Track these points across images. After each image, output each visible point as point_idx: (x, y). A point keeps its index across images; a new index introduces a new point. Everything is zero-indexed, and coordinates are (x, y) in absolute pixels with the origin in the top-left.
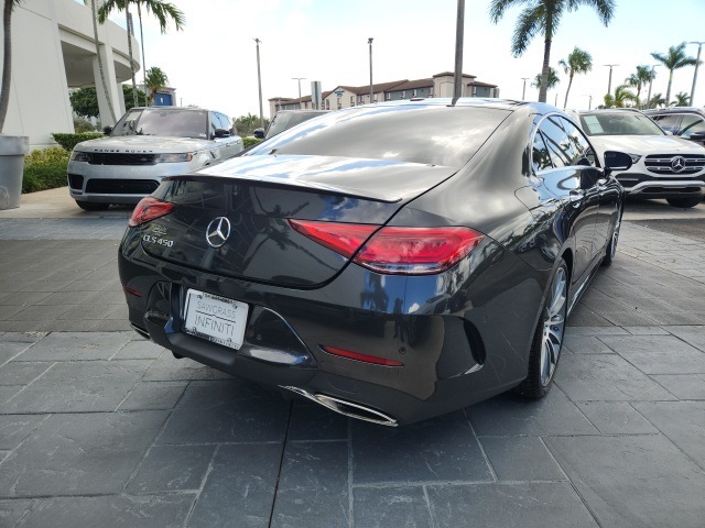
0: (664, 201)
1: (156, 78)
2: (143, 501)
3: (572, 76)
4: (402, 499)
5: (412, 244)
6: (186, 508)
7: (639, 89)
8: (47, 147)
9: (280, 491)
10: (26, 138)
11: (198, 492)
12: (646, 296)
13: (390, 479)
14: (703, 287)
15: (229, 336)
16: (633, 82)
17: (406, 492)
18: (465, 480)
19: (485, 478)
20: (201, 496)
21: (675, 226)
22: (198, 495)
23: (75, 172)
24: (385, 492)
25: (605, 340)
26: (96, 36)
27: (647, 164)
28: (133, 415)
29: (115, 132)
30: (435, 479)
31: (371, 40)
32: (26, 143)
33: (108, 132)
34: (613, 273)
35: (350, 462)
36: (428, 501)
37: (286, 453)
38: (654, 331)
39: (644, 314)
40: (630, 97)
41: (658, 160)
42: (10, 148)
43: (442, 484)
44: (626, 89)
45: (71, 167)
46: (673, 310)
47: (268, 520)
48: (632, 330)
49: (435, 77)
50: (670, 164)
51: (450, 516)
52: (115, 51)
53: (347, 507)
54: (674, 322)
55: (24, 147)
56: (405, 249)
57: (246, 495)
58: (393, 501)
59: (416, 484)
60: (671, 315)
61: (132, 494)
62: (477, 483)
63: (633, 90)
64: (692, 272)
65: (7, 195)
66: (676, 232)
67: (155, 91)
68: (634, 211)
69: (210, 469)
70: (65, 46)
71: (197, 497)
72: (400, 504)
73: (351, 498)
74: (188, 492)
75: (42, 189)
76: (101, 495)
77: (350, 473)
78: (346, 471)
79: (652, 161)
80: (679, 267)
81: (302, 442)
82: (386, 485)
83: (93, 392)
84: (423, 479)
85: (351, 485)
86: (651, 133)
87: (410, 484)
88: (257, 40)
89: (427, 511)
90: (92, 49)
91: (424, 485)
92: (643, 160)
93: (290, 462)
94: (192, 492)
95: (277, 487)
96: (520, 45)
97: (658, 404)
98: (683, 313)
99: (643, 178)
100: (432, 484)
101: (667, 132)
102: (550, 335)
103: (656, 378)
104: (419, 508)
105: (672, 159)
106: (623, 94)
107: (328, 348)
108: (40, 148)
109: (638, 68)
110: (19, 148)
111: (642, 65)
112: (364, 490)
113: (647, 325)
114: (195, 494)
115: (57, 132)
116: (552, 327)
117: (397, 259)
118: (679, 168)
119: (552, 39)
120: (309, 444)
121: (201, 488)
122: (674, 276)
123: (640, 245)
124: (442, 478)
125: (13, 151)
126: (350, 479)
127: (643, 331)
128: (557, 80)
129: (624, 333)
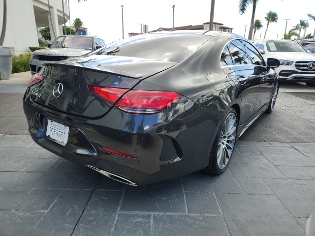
0: (304, 84)
1: (78, 23)
2: (21, 214)
3: (268, 24)
4: (140, 220)
5: (149, 99)
6: (39, 218)
7: (300, 31)
8: (26, 53)
9: (84, 213)
10: (13, 48)
11: (46, 211)
12: (285, 128)
13: (137, 210)
14: (313, 125)
15: (62, 140)
16: (297, 28)
17: (143, 217)
18: (172, 212)
19: (182, 212)
20: (48, 213)
21: (307, 95)
22: (46, 213)
23: (33, 64)
24: (133, 216)
25: (259, 148)
26: (49, 3)
27: (296, 66)
28: (29, 174)
29: (52, 46)
30: (158, 211)
31: (174, 6)
32: (13, 50)
33: (49, 46)
34: (271, 116)
35: (121, 201)
36: (152, 221)
37: (93, 195)
38: (284, 145)
39: (281, 137)
40: (296, 34)
41: (301, 64)
42: (6, 53)
43: (161, 214)
44: (294, 31)
45: (31, 61)
46: (296, 135)
47: (74, 227)
48: (273, 144)
49: (204, 24)
50: (307, 66)
51: (160, 230)
52: (58, 10)
53: (113, 223)
54: (294, 141)
55: (12, 52)
56: (145, 102)
57: (68, 214)
58: (136, 220)
59: (149, 213)
60: (294, 138)
61: (17, 210)
62: (178, 214)
63: (298, 32)
64: (310, 117)
65: (5, 73)
66: (307, 98)
67: (77, 29)
68: (289, 88)
69: (56, 201)
70: (35, 7)
71: (45, 214)
72: (139, 222)
73: (116, 218)
74: (42, 211)
75: (23, 72)
76: (3, 210)
77: (120, 206)
78: (117, 205)
79: (299, 64)
80: (304, 115)
81: (102, 190)
82: (135, 213)
83: (15, 162)
84: (153, 211)
85: (118, 212)
86: (300, 51)
87: (146, 213)
88: (122, 6)
89: (150, 227)
90: (47, 9)
91: (152, 214)
92: (294, 63)
93: (94, 199)
94: (44, 211)
95: (83, 211)
96: (243, 9)
97: (277, 180)
98: (301, 137)
99: (294, 72)
100: (156, 213)
101: (307, 51)
102: (226, 145)
103: (279, 167)
104: (146, 225)
105: (308, 64)
106: (292, 33)
107: (103, 148)
108: (23, 53)
109: (301, 21)
110: (10, 52)
111: (303, 20)
112: (124, 215)
113: (281, 142)
114: (45, 213)
115: (31, 46)
116: (228, 141)
117: (140, 106)
118: (311, 68)
119: (256, 6)
120: (104, 191)
121: (48, 210)
122: (301, 119)
123: (288, 104)
124: (162, 211)
125: (7, 54)
126: (119, 209)
127: (278, 144)
128: (262, 26)
129: (269, 145)
